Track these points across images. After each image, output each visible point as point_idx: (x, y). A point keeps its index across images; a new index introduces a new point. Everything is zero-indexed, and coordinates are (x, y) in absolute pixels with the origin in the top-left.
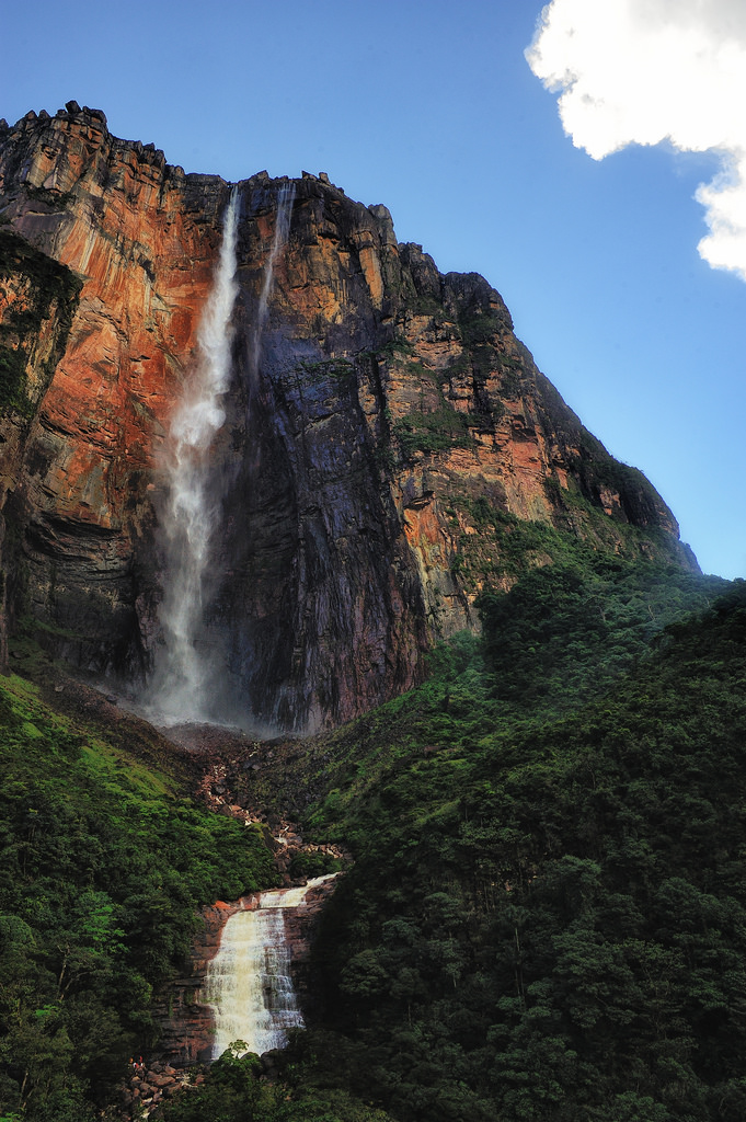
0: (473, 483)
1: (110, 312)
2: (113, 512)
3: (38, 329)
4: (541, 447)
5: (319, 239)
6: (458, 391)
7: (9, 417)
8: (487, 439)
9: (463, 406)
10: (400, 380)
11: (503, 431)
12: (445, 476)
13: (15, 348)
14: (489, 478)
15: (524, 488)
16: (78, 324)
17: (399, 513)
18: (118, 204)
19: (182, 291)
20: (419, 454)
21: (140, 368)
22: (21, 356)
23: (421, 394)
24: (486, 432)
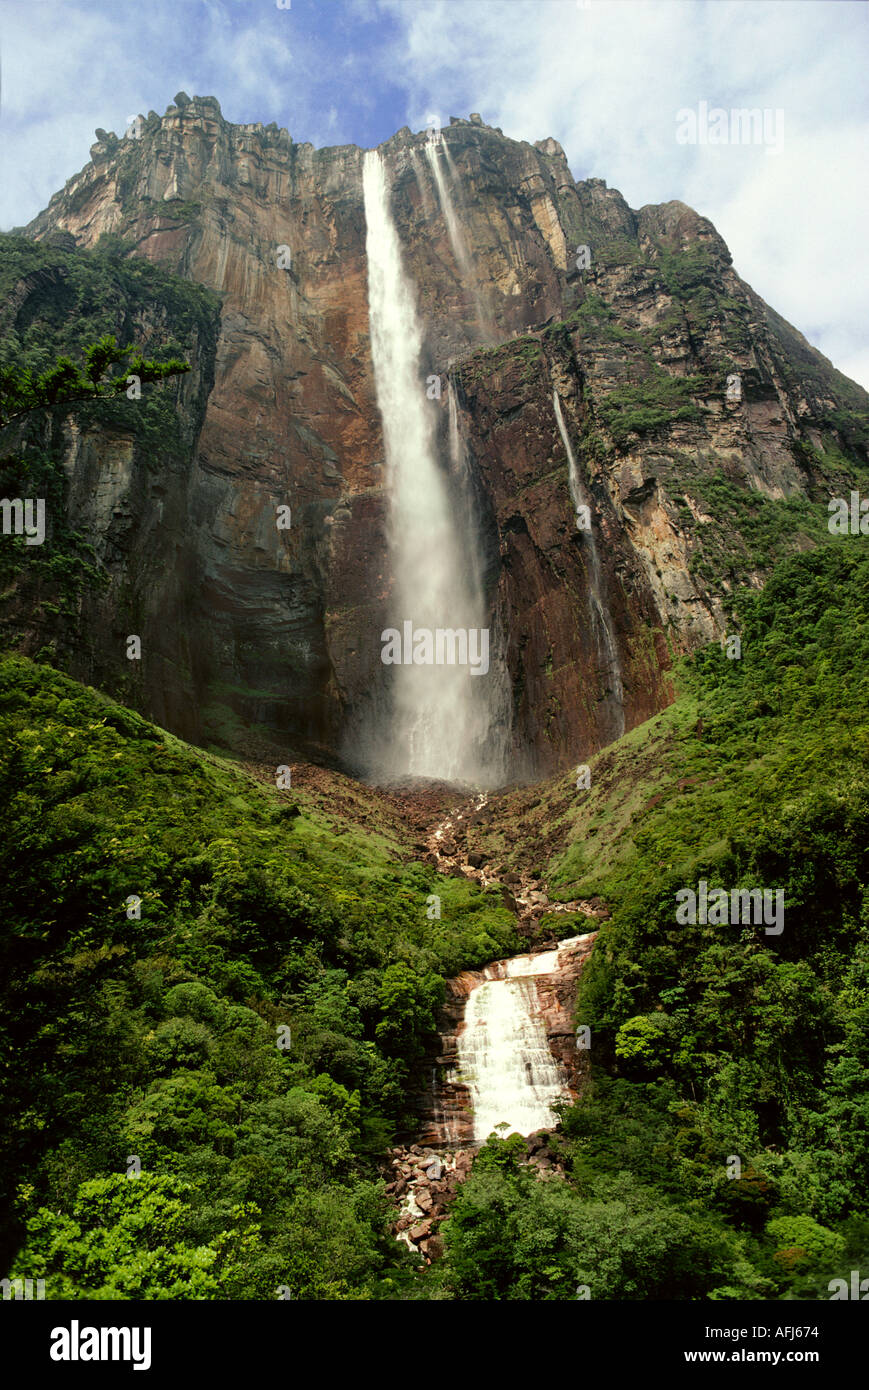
0: (703, 462)
1: (256, 329)
2: (292, 554)
4: (784, 405)
5: (482, 197)
6: (671, 352)
7: (166, 464)
8: (714, 406)
9: (679, 370)
12: (668, 459)
14: (723, 452)
16: (223, 348)
17: (617, 509)
18: (246, 202)
19: (331, 290)
20: (633, 437)
21: (298, 387)
23: (627, 363)
24: (713, 397)
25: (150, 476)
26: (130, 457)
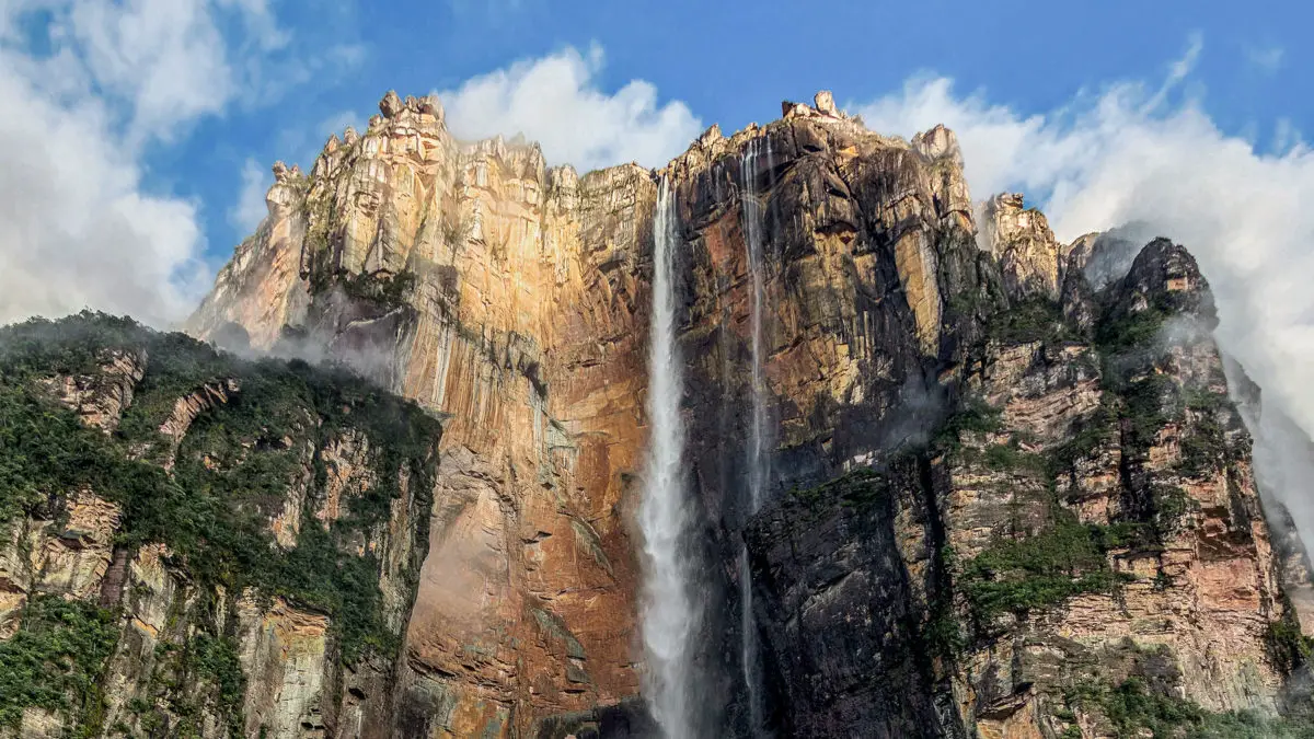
0: (1112, 656)
1: (485, 468)
3: (388, 516)
4: (1265, 563)
5: (819, 241)
6: (1088, 483)
7: (367, 660)
8: (1145, 569)
9: (1097, 512)
10: (973, 487)
11: (1179, 548)
12: (1056, 652)
13: (361, 552)
14: (1146, 641)
15: (1220, 653)
16: (443, 497)
17: (969, 728)
18: (477, 271)
19: (590, 407)
20: (1007, 619)
21: (539, 553)
22: (371, 563)
23: (1014, 505)
24: (1144, 554)
25: (346, 673)
26: (322, 650)
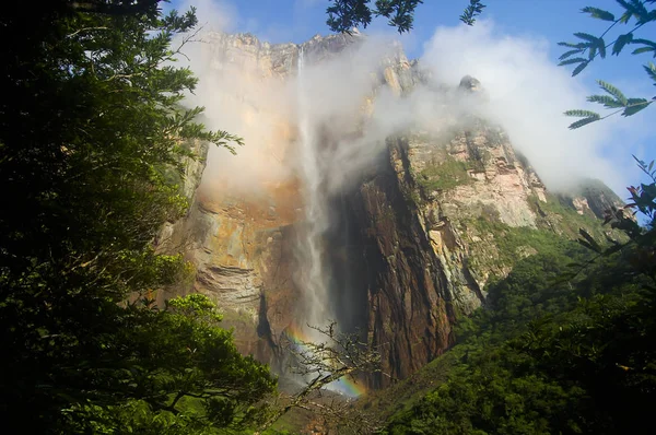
2: (248, 258)
4: (521, 175)
6: (457, 148)
8: (480, 176)
9: (462, 157)
10: (417, 147)
11: (491, 170)
14: (486, 202)
15: (513, 206)
17: (426, 233)
19: (275, 115)
20: (435, 193)
23: (432, 154)
24: (479, 171)
